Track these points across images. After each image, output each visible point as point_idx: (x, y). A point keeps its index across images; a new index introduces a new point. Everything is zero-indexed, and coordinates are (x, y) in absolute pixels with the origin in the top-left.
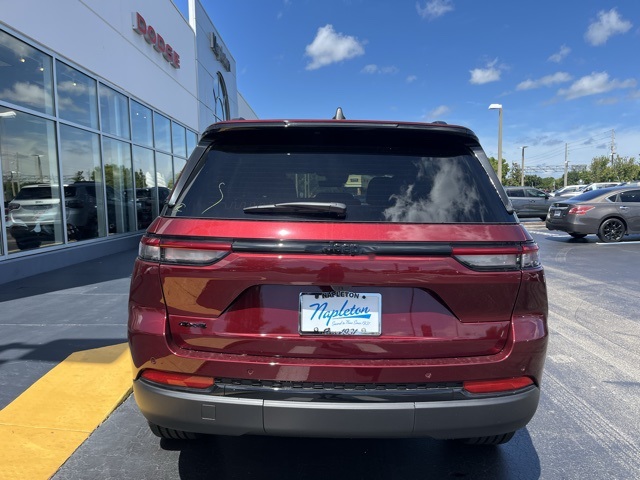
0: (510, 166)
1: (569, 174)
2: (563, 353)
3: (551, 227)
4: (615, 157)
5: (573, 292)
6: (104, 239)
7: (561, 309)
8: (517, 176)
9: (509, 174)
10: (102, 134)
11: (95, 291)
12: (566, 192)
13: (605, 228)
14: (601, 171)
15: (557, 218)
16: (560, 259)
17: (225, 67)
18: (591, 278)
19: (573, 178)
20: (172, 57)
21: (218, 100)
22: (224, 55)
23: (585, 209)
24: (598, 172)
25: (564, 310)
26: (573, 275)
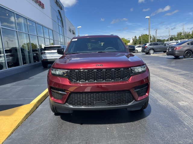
0: (152, 37)
1: (170, 38)
2: (183, 101)
3: (168, 54)
4: (184, 32)
5: (180, 76)
6: (21, 66)
7: (177, 83)
8: (154, 39)
9: (152, 39)
10: (18, 31)
11: (14, 85)
12: (170, 43)
13: (186, 54)
14: (180, 36)
15: (170, 51)
16: (172, 65)
17: (60, 8)
18: (185, 71)
19: (171, 39)
20: (41, 5)
21: (59, 19)
22: (60, 5)
23: (179, 48)
24: (179, 37)
25: (179, 83)
26: (179, 70)
